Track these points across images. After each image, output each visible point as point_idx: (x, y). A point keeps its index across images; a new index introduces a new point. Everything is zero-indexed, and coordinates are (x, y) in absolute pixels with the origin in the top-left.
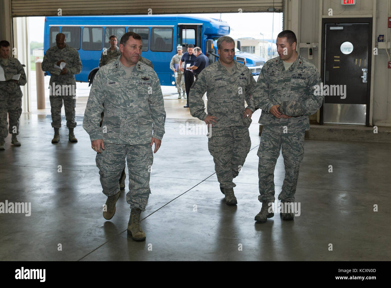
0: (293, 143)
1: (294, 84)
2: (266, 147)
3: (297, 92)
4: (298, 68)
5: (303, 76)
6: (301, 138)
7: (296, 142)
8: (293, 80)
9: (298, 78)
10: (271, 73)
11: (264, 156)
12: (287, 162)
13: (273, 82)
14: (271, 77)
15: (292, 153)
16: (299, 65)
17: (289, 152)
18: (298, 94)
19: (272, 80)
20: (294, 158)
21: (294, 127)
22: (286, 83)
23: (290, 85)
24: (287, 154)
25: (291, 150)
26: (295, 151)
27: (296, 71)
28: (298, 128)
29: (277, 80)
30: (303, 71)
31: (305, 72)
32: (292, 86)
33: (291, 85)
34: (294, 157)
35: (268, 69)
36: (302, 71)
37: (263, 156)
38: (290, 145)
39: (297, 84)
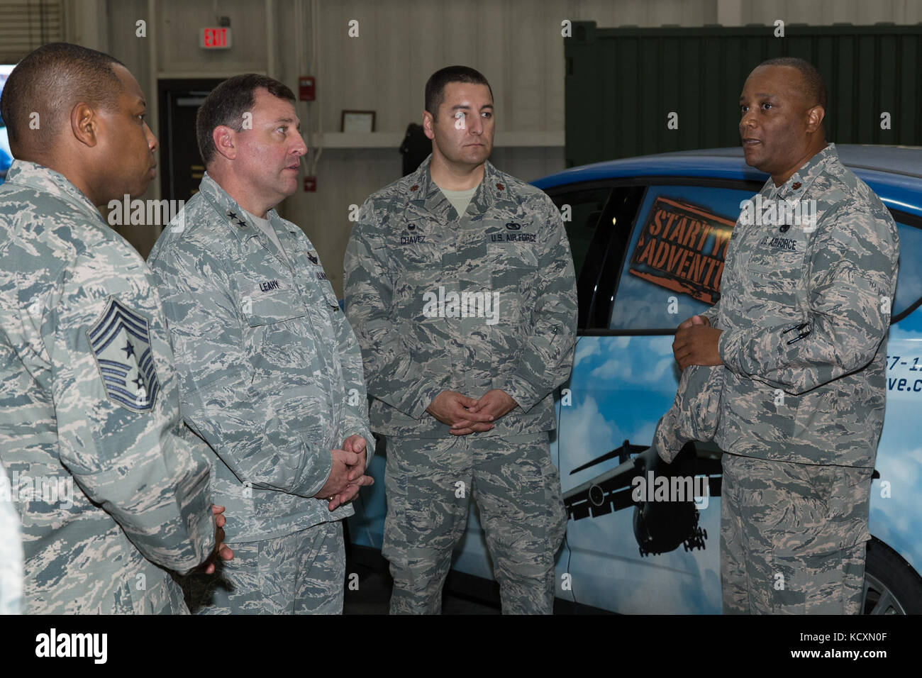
0: (523, 487)
1: (501, 262)
2: (420, 529)
3: (515, 290)
4: (499, 206)
5: (524, 230)
6: (544, 465)
7: (531, 482)
8: (494, 250)
9: (508, 239)
10: (404, 233)
11: (415, 563)
12: (509, 563)
13: (422, 265)
14: (407, 247)
15: (527, 527)
16: (499, 195)
17: (514, 523)
18: (519, 298)
19: (414, 256)
20: (534, 543)
21: (514, 423)
22: (470, 265)
23: (485, 267)
24: (506, 535)
25: (521, 515)
26: (534, 517)
27: (495, 217)
28: (531, 424)
29: (438, 256)
30: (520, 212)
31: (524, 214)
32: (494, 273)
33: (491, 266)
34: (536, 539)
35: (386, 219)
36: (515, 212)
37: (410, 563)
38: (511, 500)
39: (511, 261)
